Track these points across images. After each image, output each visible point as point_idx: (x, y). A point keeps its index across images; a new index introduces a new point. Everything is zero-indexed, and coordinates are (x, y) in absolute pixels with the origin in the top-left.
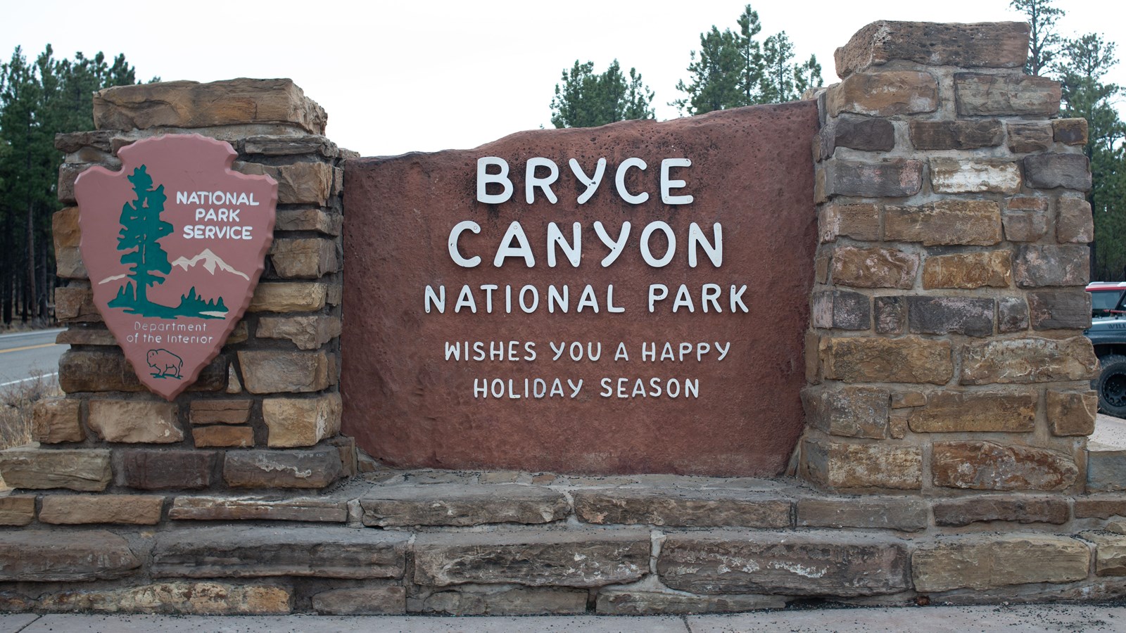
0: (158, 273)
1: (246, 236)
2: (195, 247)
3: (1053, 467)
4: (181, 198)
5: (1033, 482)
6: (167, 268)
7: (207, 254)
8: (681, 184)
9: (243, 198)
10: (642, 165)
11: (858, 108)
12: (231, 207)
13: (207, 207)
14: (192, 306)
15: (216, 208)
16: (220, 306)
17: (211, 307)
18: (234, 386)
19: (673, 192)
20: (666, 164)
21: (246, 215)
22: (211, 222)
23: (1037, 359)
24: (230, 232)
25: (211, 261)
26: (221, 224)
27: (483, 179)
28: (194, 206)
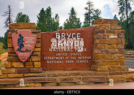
1: (33, 42)
3: (121, 68)
4: (25, 38)
5: (119, 70)
7: (28, 45)
9: (33, 38)
11: (100, 28)
12: (31, 39)
13: (28, 39)
17: (29, 51)
18: (30, 60)
21: (33, 40)
22: (29, 41)
23: (119, 57)
24: (31, 42)
25: (29, 46)
26: (30, 41)
28: (27, 39)
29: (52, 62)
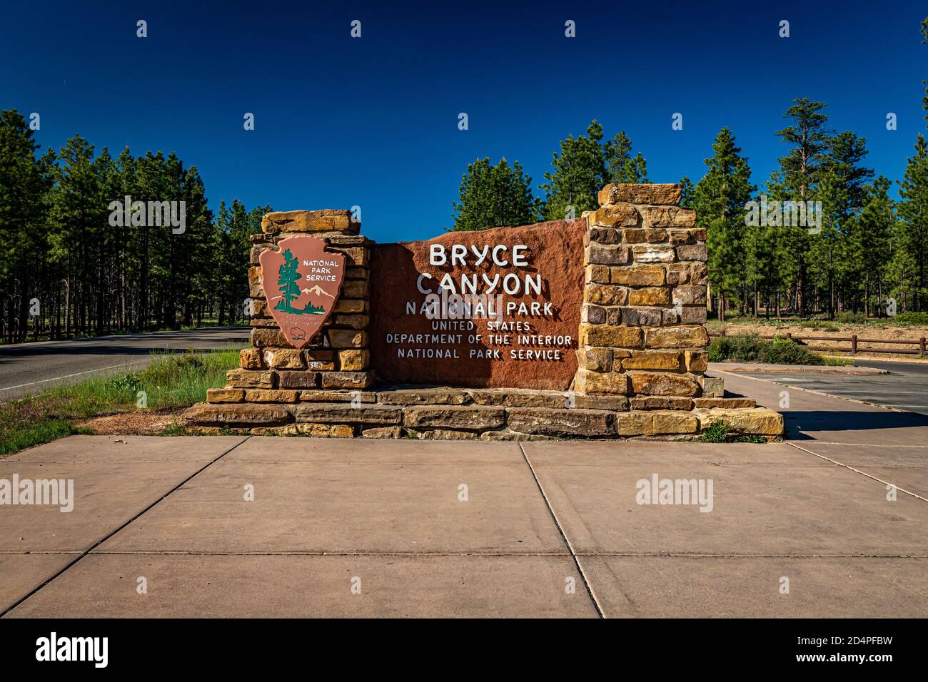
0: (295, 295)
1: (333, 279)
2: (312, 284)
3: (689, 387)
4: (305, 263)
5: (678, 391)
6: (299, 293)
7: (317, 287)
8: (522, 257)
9: (332, 264)
10: (505, 248)
11: (601, 224)
12: (327, 267)
13: (317, 267)
14: (310, 309)
15: (321, 268)
16: (322, 309)
17: (318, 309)
18: (326, 344)
19: (519, 260)
20: (516, 248)
21: (333, 270)
22: (318, 274)
23: (680, 337)
24: (326, 278)
25: (318, 290)
26: (322, 274)
27: (433, 254)
28: (310, 267)
29: (415, 353)
